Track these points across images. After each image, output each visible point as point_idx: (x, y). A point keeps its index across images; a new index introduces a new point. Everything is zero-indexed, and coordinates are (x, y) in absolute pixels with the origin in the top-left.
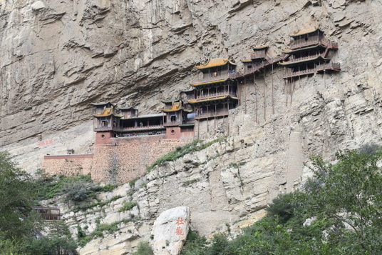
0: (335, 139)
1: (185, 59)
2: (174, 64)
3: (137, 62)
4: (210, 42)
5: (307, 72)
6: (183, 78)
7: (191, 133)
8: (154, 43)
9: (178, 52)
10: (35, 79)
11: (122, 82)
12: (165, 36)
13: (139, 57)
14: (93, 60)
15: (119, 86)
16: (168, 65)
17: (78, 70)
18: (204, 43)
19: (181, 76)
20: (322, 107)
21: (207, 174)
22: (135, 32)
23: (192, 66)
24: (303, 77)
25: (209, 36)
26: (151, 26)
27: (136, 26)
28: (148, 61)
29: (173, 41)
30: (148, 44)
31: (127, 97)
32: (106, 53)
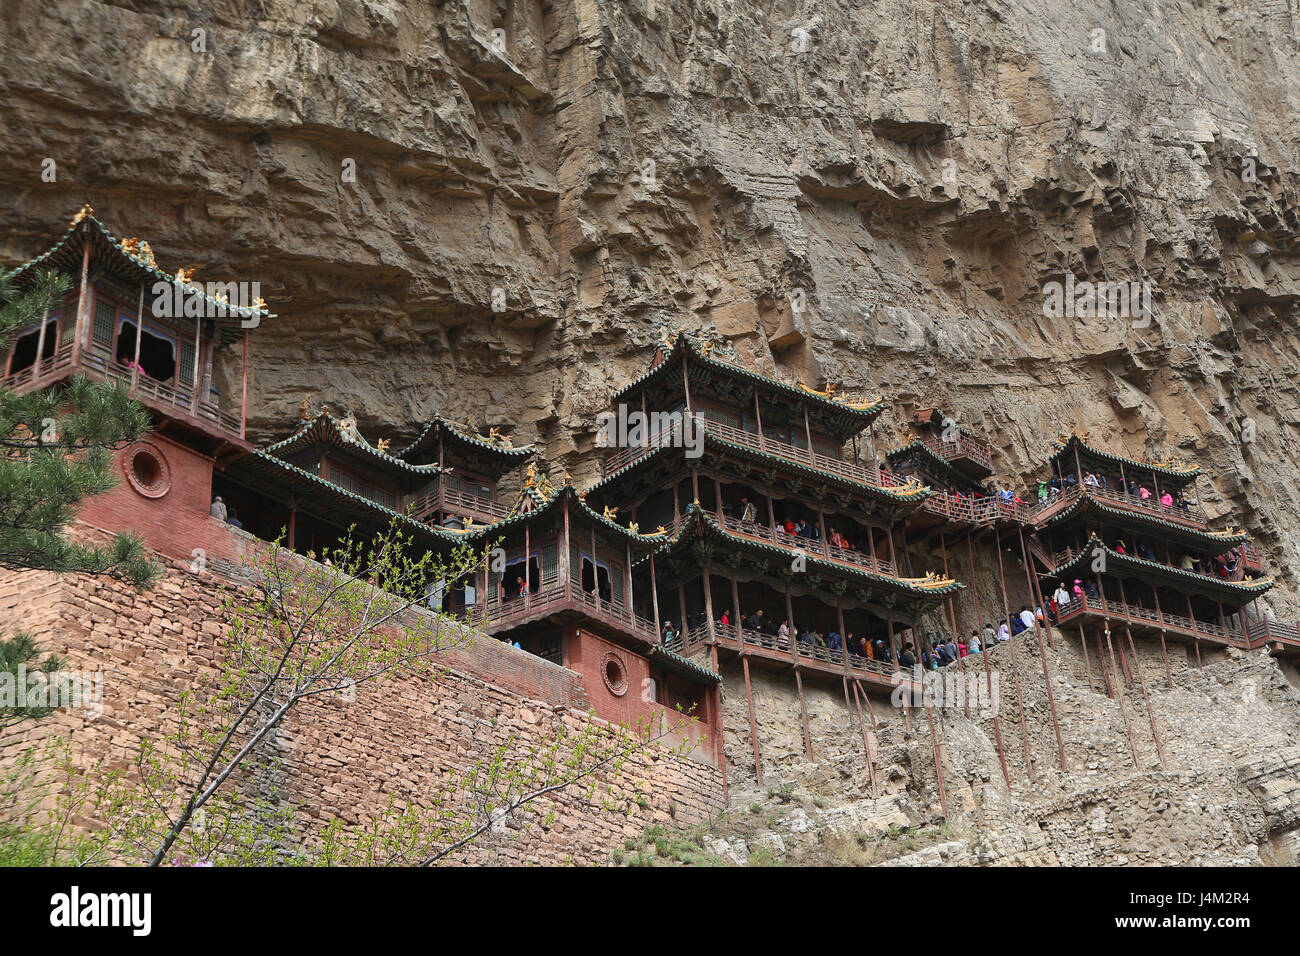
2: (403, 239)
6: (396, 348)
7: (697, 726)
18: (623, 239)
19: (391, 331)
25: (659, 223)
28: (258, 110)
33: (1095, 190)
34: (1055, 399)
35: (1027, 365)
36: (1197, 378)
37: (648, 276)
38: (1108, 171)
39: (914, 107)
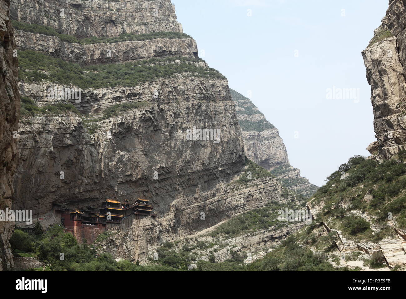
0: (158, 239)
1: (94, 194)
3: (77, 190)
4: (106, 191)
5: (145, 214)
7: (104, 227)
8: (86, 185)
9: (92, 191)
10: (44, 186)
11: (68, 197)
12: (91, 183)
13: (79, 188)
14: (62, 183)
15: (66, 198)
16: (88, 196)
17: (57, 186)
18: (104, 191)
20: (153, 228)
21: (117, 246)
22: (80, 177)
23: (94, 198)
24: (143, 215)
25: (107, 189)
26: (87, 177)
27: (82, 175)
28: (82, 191)
29: (93, 186)
30: (84, 184)
31: (66, 203)
32: (68, 182)
33: (144, 177)
34: (138, 194)
35: (136, 192)
36: (151, 192)
37: (106, 194)
38: (146, 176)
39: (129, 173)
